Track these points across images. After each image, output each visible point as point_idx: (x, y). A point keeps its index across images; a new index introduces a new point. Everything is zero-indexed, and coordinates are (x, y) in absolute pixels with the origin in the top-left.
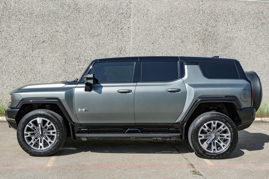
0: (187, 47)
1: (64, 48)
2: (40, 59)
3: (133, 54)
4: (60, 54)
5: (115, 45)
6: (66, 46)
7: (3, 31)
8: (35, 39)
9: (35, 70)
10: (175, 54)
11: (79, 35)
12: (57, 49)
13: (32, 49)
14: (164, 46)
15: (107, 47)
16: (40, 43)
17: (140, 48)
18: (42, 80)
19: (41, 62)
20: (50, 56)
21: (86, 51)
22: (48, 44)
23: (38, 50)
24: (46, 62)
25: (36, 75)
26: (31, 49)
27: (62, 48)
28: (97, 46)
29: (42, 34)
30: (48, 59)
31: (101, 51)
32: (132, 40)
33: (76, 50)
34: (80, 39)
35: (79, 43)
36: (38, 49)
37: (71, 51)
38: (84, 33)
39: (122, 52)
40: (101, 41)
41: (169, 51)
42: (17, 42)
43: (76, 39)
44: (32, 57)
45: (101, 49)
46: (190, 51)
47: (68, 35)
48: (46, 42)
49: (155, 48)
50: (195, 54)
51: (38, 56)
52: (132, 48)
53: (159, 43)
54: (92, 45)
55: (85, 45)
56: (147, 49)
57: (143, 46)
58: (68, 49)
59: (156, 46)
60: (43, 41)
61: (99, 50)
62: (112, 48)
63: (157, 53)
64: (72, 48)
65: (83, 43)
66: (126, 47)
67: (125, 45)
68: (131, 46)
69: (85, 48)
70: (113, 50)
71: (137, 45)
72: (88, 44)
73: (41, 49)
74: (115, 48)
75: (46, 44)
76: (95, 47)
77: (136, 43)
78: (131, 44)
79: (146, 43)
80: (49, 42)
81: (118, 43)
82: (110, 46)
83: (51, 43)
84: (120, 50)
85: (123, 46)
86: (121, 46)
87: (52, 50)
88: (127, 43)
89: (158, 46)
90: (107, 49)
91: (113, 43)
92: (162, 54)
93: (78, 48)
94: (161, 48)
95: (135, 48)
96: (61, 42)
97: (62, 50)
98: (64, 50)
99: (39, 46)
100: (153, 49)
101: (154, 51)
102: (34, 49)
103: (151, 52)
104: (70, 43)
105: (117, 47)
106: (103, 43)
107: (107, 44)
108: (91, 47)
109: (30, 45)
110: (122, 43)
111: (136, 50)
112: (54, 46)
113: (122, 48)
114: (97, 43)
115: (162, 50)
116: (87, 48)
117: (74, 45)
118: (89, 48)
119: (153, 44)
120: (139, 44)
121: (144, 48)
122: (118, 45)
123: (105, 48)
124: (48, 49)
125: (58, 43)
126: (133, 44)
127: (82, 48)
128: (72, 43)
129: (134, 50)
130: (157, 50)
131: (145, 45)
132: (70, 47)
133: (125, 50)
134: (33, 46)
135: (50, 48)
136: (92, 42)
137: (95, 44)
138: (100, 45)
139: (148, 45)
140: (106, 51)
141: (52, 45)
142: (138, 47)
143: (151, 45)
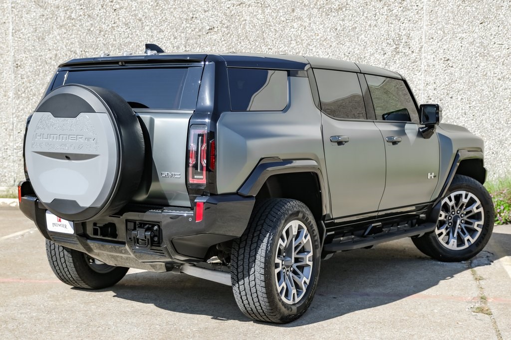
1: (257, 44)
3: (428, 52)
7: (121, 8)
8: (191, 24)
11: (293, 10)
12: (242, 46)
13: (186, 48)
15: (363, 36)
16: (203, 34)
17: (449, 36)
21: (310, 48)
22: (220, 34)
27: (254, 44)
28: (338, 36)
29: (207, 13)
31: (349, 48)
32: (426, 18)
33: (286, 48)
34: (296, 20)
35: (292, 30)
38: (305, 5)
39: (400, 47)
40: (347, 23)
42: (152, 32)
43: (286, 20)
45: (348, 44)
47: (268, 11)
48: (216, 30)
49: (489, 35)
52: (425, 38)
53: (500, 22)
54: (324, 34)
55: (309, 34)
56: (466, 39)
57: (456, 30)
58: (267, 46)
59: (492, 29)
60: (209, 29)
61: (341, 45)
62: (374, 38)
63: (493, 47)
64: (276, 43)
65: (304, 30)
66: (411, 34)
67: (409, 30)
68: (424, 33)
69: (309, 41)
70: (377, 44)
71: (440, 29)
72: (316, 32)
73: (206, 48)
74: (382, 39)
75: (216, 35)
76: (333, 38)
77: (438, 24)
78: (425, 27)
79: (464, 23)
80: (223, 31)
81: (390, 25)
82: (370, 33)
83: (227, 32)
84: (396, 43)
85: (402, 33)
86: (399, 34)
87: (230, 49)
88: (413, 25)
89: (497, 28)
90: (363, 42)
91: (376, 27)
92: (507, 50)
93: (292, 42)
94: (506, 34)
95: (434, 38)
96: (251, 29)
97: (253, 48)
98: (258, 49)
99: (201, 41)
100: (483, 39)
101: (486, 42)
102: (190, 47)
103: (477, 45)
104: (272, 30)
105: (388, 35)
106: (353, 28)
107: (362, 29)
108: (322, 39)
109: (181, 39)
110: (401, 25)
111: (436, 41)
112: (234, 39)
113: (400, 39)
114: (338, 29)
115: (507, 40)
116: (314, 40)
117: (281, 36)
118: (318, 40)
119: (483, 24)
120: (446, 26)
121: (457, 35)
122: (390, 32)
123: (356, 39)
124: (221, 47)
125: (243, 31)
126: (429, 26)
127: (300, 41)
128: (277, 30)
129: (432, 42)
130: (493, 40)
131: (462, 28)
132: (273, 41)
133: (407, 44)
134: (187, 40)
135: (226, 45)
136: (326, 26)
137: (332, 31)
138: (344, 32)
139: (469, 28)
140: (360, 48)
141: (230, 37)
142: (442, 33)
143: (477, 28)
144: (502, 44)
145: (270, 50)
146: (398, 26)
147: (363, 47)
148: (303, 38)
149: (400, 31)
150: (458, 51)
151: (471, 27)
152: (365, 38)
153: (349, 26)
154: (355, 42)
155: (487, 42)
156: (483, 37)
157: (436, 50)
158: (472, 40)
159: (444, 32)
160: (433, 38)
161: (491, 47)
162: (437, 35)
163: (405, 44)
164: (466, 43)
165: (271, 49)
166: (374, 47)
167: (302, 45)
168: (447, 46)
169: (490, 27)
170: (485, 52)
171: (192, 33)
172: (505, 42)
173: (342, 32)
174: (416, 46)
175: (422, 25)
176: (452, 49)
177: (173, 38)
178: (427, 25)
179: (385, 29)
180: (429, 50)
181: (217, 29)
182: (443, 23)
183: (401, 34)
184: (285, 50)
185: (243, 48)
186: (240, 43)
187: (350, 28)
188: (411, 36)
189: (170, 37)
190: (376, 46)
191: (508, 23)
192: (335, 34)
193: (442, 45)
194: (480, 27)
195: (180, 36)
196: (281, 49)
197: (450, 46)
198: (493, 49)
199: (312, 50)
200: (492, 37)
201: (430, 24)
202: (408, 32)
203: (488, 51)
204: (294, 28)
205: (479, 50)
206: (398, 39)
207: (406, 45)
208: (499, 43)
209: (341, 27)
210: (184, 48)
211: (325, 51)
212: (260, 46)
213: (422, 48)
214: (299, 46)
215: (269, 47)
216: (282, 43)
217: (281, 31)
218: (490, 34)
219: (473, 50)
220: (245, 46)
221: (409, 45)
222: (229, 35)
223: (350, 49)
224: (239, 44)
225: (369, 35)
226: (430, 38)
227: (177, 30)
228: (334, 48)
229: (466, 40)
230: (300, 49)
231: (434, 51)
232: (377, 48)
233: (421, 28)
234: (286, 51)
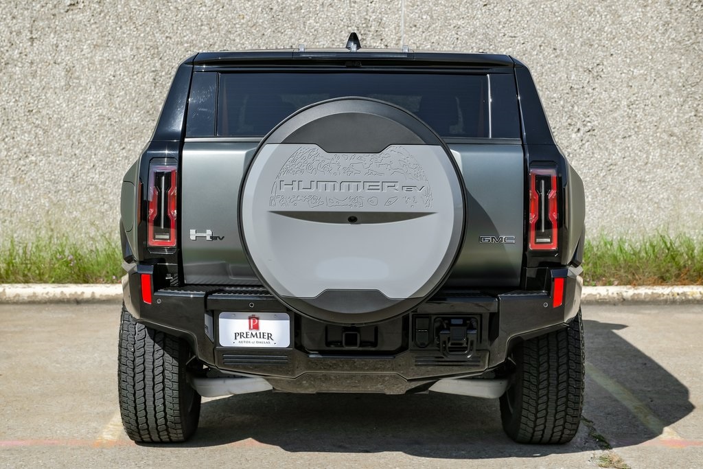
0: (619, 16)
1: (148, 29)
2: (59, 72)
4: (135, 52)
5: (342, 13)
6: (158, 22)
9: (44, 112)
10: (576, 45)
12: (124, 33)
13: (31, 33)
14: (530, 14)
15: (312, 21)
16: (60, 13)
17: (439, 24)
18: (68, 150)
19: (63, 84)
20: (97, 58)
21: (232, 37)
22: (88, 13)
23: (52, 39)
24: (83, 82)
25: (45, 132)
26: (26, 34)
27: (143, 30)
28: (274, 20)
30: (89, 69)
31: (291, 38)
33: (194, 37)
35: (204, 9)
36: (52, 35)
37: (175, 39)
41: (552, 32)
44: (32, 63)
45: (289, 32)
46: (634, 30)
48: (81, 6)
49: (496, 23)
50: (651, 41)
51: (52, 62)
52: (405, 26)
53: (512, 4)
54: (253, 15)
55: (230, 15)
56: (463, 27)
57: (449, 15)
58: (163, 32)
59: (501, 14)
60: (71, 5)
61: (280, 34)
62: (328, 24)
63: (503, 40)
64: (177, 29)
65: (221, 10)
66: (384, 19)
67: (380, 13)
68: (402, 18)
69: (229, 26)
70: (333, 33)
71: (426, 13)
72: (240, 13)
73: (65, 35)
74: (341, 26)
75: (81, 15)
76: (266, 23)
77: (423, 5)
78: (404, 9)
79: (460, 4)
80: (93, 8)
81: (353, 5)
82: (323, 16)
83: (99, 10)
84: (362, 32)
85: (370, 17)
86: (366, 19)
87: (105, 36)
88: (386, 5)
89: (507, 13)
90: (313, 30)
91: (332, 7)
92: (522, 46)
93: (203, 27)
94: (520, 22)
95: (418, 26)
96: (138, 6)
97: (142, 35)
98: (150, 37)
99: (57, 23)
100: (488, 28)
101: (491, 33)
102: (39, 33)
103: (479, 37)
104: (171, 8)
105: (350, 20)
106: (297, 8)
107: (311, 9)
108: (250, 23)
109: (24, 20)
110: (369, 4)
111: (421, 30)
112: (111, 21)
113: (367, 26)
114: (275, 8)
115: (522, 30)
116: (237, 26)
117: (185, 18)
118: (244, 26)
119: (488, 6)
120: (434, 8)
121: (451, 21)
122: (352, 15)
123: (302, 26)
124: (90, 33)
125: (126, 9)
126: (410, 8)
127: (216, 26)
128: (180, 8)
129: (414, 32)
130: (503, 31)
131: (458, 12)
132: (173, 25)
133: (378, 33)
134: (34, 21)
135: (97, 30)
136: (256, 4)
137: (264, 12)
138: (283, 13)
139: (468, 13)
140: (308, 38)
141: (105, 17)
142: (429, 18)
143: (479, 12)
144: (515, 37)
145: (168, 40)
146: (364, 6)
147: (312, 38)
148: (220, 22)
149: (367, 14)
150: (453, 46)
151: (470, 11)
152: (315, 24)
153: (290, 5)
154: (300, 30)
155: (494, 33)
156: (488, 26)
157: (421, 44)
158: (473, 30)
159: (432, 17)
160: (415, 26)
161: (499, 40)
162: (421, 21)
163: (375, 34)
164: (463, 34)
165: (171, 38)
166: (328, 37)
167: (219, 32)
168: (437, 37)
169: (498, 11)
170: (491, 47)
171: (42, 10)
172: (519, 34)
173: (281, 13)
174: (392, 36)
175: (399, 5)
176: (443, 42)
177: (10, 17)
178: (407, 7)
179: (345, 11)
180: (410, 43)
181: (83, 5)
182: (430, 4)
183: (368, 18)
184: (193, 40)
185: (125, 36)
186: (121, 28)
187: (293, 8)
188: (383, 21)
189: (4, 16)
190: (332, 36)
191: (523, 5)
192: (270, 17)
193: (429, 36)
194: (483, 11)
195: (22, 14)
196: (185, 39)
197: (441, 37)
198: (503, 44)
199: (234, 40)
200: (501, 26)
201: (411, 4)
202: (380, 16)
203: (495, 46)
204: (206, 6)
205: (482, 44)
206: (364, 25)
207: (376, 36)
208: (510, 34)
209: (279, 5)
210: (29, 34)
211: (254, 42)
212: (153, 34)
213: (399, 40)
214: (215, 34)
215: (167, 34)
216: (188, 29)
217: (185, 11)
218: (498, 21)
219: (474, 45)
220: (129, 32)
221: (380, 35)
222: (102, 15)
223: (293, 40)
224: (118, 29)
225: (321, 20)
226: (411, 25)
227: (16, 5)
228: (268, 38)
229: (463, 29)
230: (216, 39)
231: (418, 45)
232: (333, 39)
233: (398, 10)
234: (194, 42)
